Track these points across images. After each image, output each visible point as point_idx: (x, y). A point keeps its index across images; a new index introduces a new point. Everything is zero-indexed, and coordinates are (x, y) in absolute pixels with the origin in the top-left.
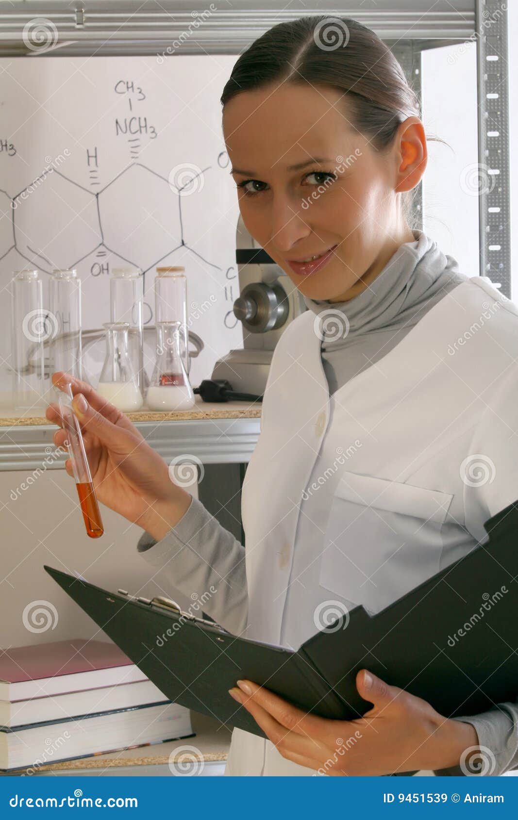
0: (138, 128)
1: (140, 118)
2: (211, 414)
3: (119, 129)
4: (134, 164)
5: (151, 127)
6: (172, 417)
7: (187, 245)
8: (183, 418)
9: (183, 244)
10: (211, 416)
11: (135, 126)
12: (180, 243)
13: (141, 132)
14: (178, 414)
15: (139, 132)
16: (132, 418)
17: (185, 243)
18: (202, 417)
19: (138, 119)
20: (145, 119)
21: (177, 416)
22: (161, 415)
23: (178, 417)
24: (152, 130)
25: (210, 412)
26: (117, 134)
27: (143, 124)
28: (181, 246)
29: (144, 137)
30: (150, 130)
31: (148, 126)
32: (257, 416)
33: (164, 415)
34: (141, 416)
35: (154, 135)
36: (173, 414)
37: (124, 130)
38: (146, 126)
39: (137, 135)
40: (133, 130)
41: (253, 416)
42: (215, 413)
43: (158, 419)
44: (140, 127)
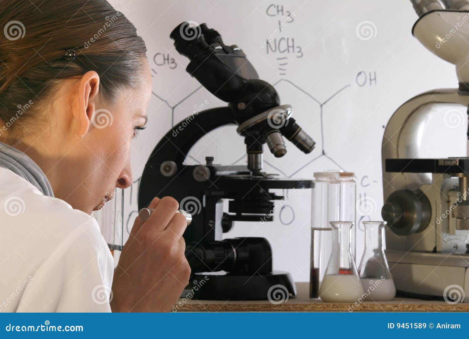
0: (286, 47)
1: (288, 39)
2: (368, 307)
3: (269, 47)
4: (282, 79)
5: (298, 47)
6: (333, 308)
7: (327, 155)
8: (343, 309)
9: (323, 153)
10: (368, 308)
11: (283, 46)
12: (321, 153)
13: (289, 51)
14: (339, 306)
15: (287, 51)
16: (297, 307)
17: (325, 152)
18: (359, 309)
19: (286, 40)
20: (293, 40)
21: (337, 307)
22: (323, 306)
23: (339, 308)
24: (299, 49)
25: (367, 305)
26: (268, 52)
27: (291, 44)
28: (322, 155)
29: (292, 56)
30: (297, 50)
31: (295, 46)
32: (409, 310)
33: (326, 306)
34: (305, 306)
35: (300, 54)
36: (333, 306)
37: (274, 49)
38: (293, 46)
39: (286, 54)
40: (282, 50)
41: (406, 310)
42: (371, 306)
43: (320, 309)
44: (288, 47)
